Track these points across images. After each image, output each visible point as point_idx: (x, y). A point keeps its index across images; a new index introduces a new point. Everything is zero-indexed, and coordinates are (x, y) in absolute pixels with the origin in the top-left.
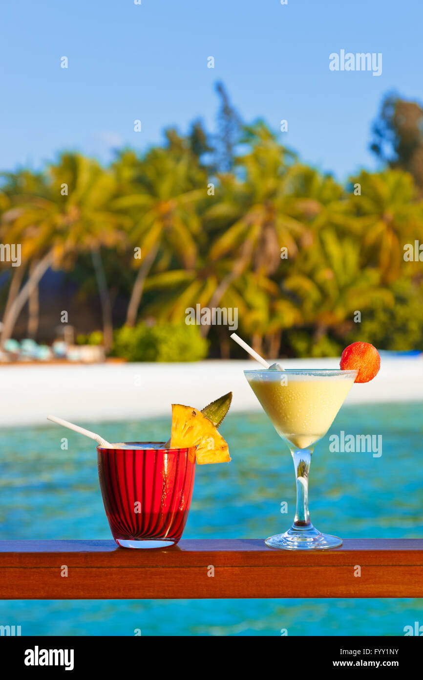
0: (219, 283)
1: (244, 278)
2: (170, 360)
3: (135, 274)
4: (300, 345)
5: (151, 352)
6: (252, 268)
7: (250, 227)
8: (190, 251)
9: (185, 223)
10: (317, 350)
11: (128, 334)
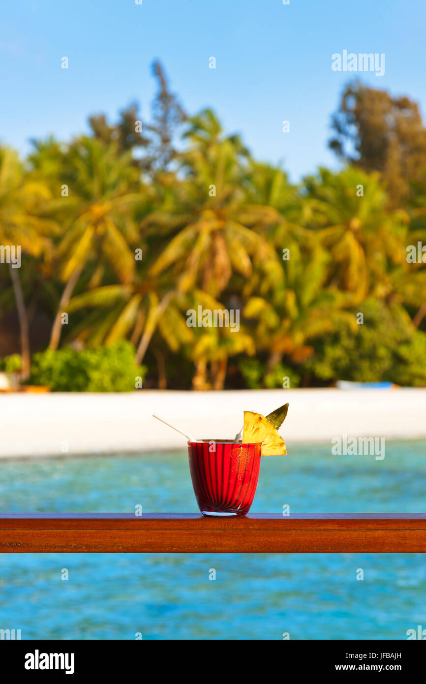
0: (160, 300)
1: (189, 295)
2: (102, 389)
3: (60, 288)
4: (253, 374)
5: (80, 380)
6: (200, 284)
7: (197, 236)
8: (127, 263)
9: (121, 230)
10: (270, 380)
11: (51, 358)
